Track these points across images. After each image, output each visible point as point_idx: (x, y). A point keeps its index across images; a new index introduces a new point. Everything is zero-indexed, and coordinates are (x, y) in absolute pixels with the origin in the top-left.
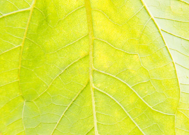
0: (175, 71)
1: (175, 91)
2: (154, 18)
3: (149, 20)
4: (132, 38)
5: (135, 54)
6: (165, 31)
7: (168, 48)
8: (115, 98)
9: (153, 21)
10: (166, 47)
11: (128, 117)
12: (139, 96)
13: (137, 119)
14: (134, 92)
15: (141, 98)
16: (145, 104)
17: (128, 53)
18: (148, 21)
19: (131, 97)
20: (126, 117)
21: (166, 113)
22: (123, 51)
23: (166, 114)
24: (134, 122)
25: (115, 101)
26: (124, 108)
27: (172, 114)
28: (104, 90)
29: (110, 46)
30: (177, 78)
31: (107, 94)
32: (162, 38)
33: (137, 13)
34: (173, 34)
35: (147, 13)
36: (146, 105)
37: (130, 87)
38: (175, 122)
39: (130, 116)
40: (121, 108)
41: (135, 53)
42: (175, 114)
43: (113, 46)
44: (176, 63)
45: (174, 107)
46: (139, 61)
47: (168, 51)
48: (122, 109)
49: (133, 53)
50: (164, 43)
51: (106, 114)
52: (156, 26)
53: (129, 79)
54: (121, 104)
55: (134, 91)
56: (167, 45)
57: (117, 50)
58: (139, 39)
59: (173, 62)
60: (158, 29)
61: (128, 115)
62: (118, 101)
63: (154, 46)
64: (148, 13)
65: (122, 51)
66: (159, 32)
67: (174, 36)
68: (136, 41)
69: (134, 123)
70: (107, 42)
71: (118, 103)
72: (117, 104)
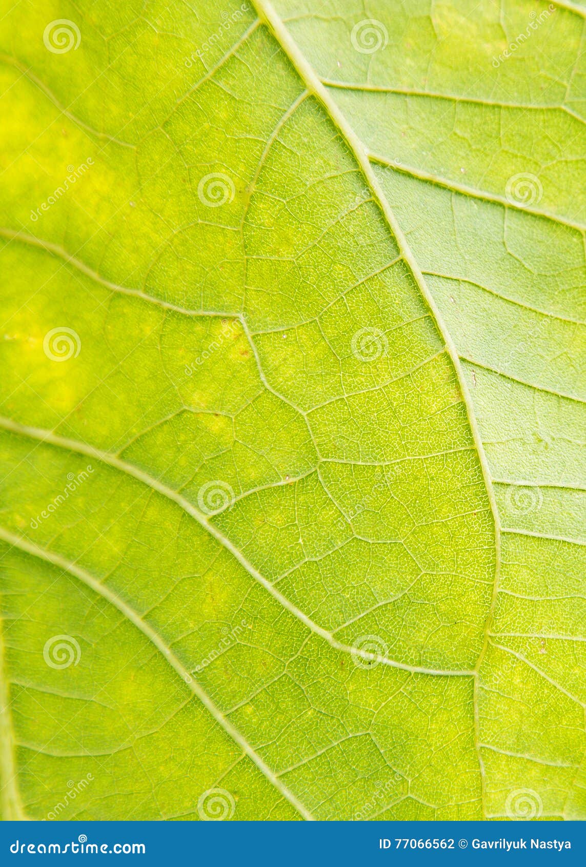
0: (463, 407)
1: (465, 531)
2: (325, 95)
3: (293, 107)
4: (200, 221)
5: (224, 319)
6: (398, 171)
7: (417, 270)
8: (117, 590)
9: (322, 109)
10: (404, 266)
11: (196, 700)
12: (256, 574)
13: (249, 710)
14: (226, 550)
15: (268, 585)
16: (294, 618)
17: (183, 311)
18: (290, 111)
19: (209, 577)
20: (182, 706)
21: (420, 663)
22: (155, 301)
23: (419, 669)
24: (231, 730)
25: (120, 613)
26: (174, 646)
27: (459, 667)
28: (56, 547)
29: (79, 273)
30: (474, 451)
31: (71, 567)
32: (380, 213)
33: (221, 63)
34: (450, 184)
35: (280, 65)
36: (297, 622)
37: (203, 520)
38: (477, 717)
39: (208, 693)
40: (155, 647)
41: (222, 308)
42: (473, 667)
43: (95, 275)
44: (463, 360)
45: (467, 627)
46: (246, 357)
47: (416, 288)
48: (161, 653)
49: (212, 313)
50: (393, 240)
51: (66, 695)
52: (341, 140)
53: (197, 470)
54: (154, 625)
55: (226, 542)
56: (407, 253)
57: (118, 295)
58: (243, 221)
59: (447, 356)
60: (355, 161)
61: (197, 689)
62: (139, 611)
63: (334, 262)
64: (289, 64)
65: (145, 303)
66: (361, 177)
67: (458, 193)
68: (225, 236)
69: (229, 739)
70: (59, 250)
71: (138, 620)
72: (133, 625)
